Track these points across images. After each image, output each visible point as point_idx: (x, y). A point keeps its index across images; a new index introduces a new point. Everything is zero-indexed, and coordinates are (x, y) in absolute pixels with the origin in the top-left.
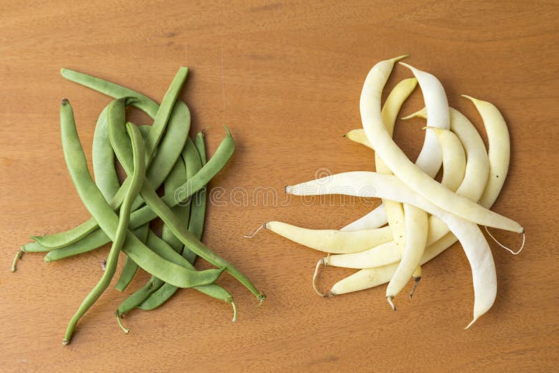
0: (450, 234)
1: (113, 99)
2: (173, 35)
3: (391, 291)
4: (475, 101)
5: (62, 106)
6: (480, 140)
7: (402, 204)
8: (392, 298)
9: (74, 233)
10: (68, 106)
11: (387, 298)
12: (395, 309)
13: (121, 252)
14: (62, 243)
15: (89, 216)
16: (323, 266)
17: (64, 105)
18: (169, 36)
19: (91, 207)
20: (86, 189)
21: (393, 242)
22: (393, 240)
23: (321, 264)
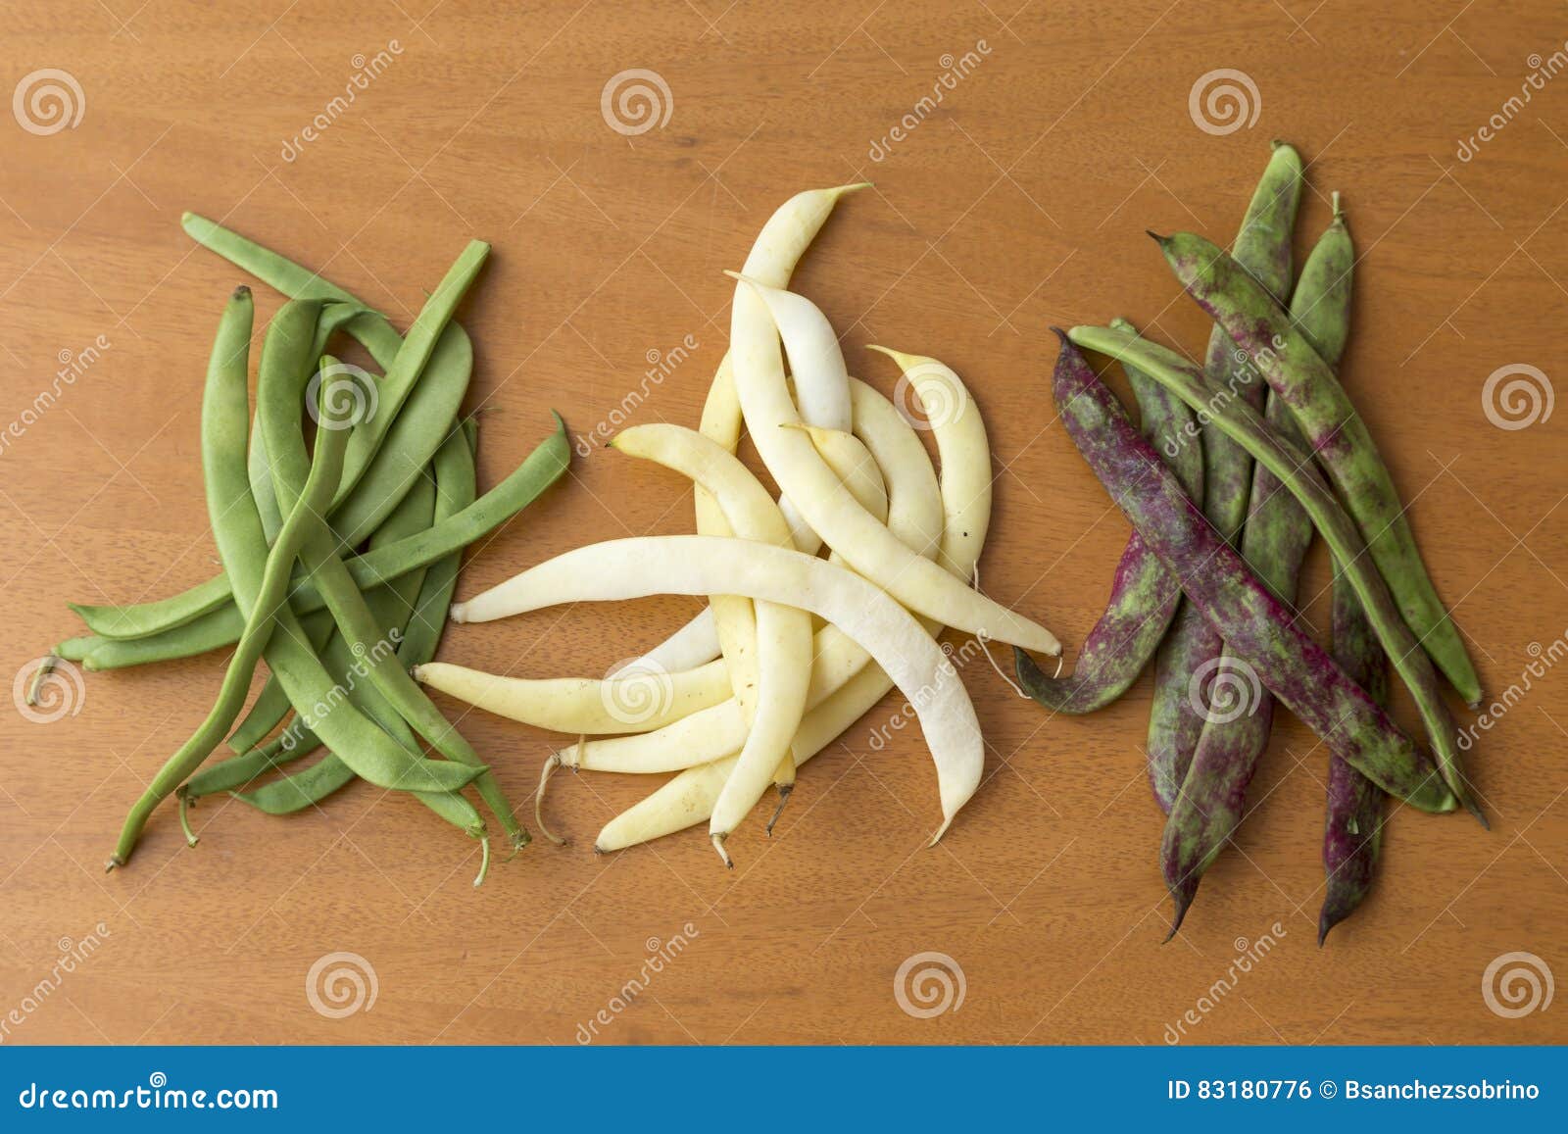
0: (871, 665)
1: (288, 298)
2: (692, 142)
3: (724, 819)
4: (899, 357)
5: (232, 300)
6: (922, 450)
7: (751, 601)
8: (724, 837)
9: (171, 608)
10: (247, 302)
11: (711, 836)
12: (731, 864)
13: (261, 663)
14: (138, 629)
15: (217, 570)
16: (559, 769)
17: (239, 298)
18: (683, 145)
19: (227, 545)
20: (226, 499)
21: (733, 699)
22: (732, 695)
23: (554, 767)
